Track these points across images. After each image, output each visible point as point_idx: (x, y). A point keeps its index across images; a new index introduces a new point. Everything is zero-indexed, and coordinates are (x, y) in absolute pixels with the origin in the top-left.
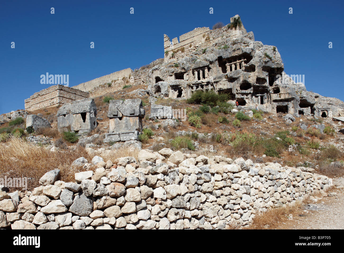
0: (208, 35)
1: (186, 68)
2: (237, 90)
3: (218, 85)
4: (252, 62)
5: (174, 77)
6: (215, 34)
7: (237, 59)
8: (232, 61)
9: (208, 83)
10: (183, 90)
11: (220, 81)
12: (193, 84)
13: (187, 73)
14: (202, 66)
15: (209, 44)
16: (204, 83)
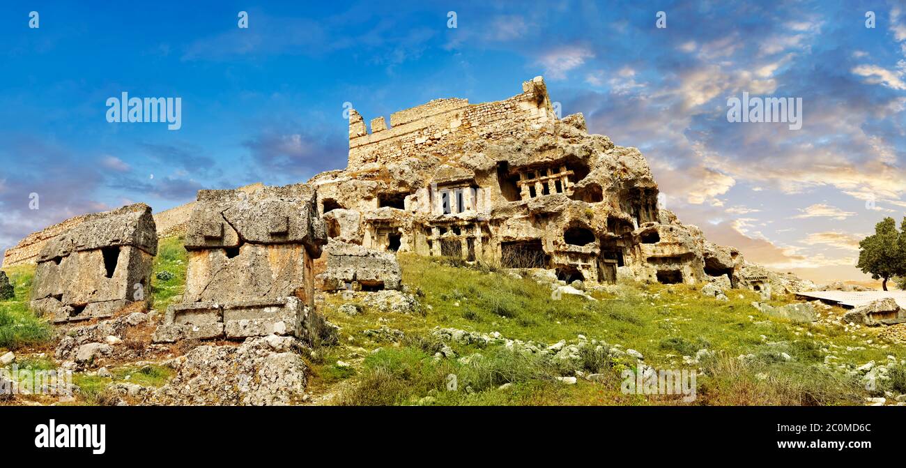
0: (467, 115)
1: (410, 182)
2: (555, 243)
3: (500, 229)
4: (592, 177)
5: (376, 203)
6: (485, 114)
7: (549, 171)
8: (536, 173)
9: (473, 223)
10: (403, 233)
11: (507, 218)
12: (431, 223)
13: (413, 196)
14: (456, 179)
15: (469, 134)
16: (462, 220)
